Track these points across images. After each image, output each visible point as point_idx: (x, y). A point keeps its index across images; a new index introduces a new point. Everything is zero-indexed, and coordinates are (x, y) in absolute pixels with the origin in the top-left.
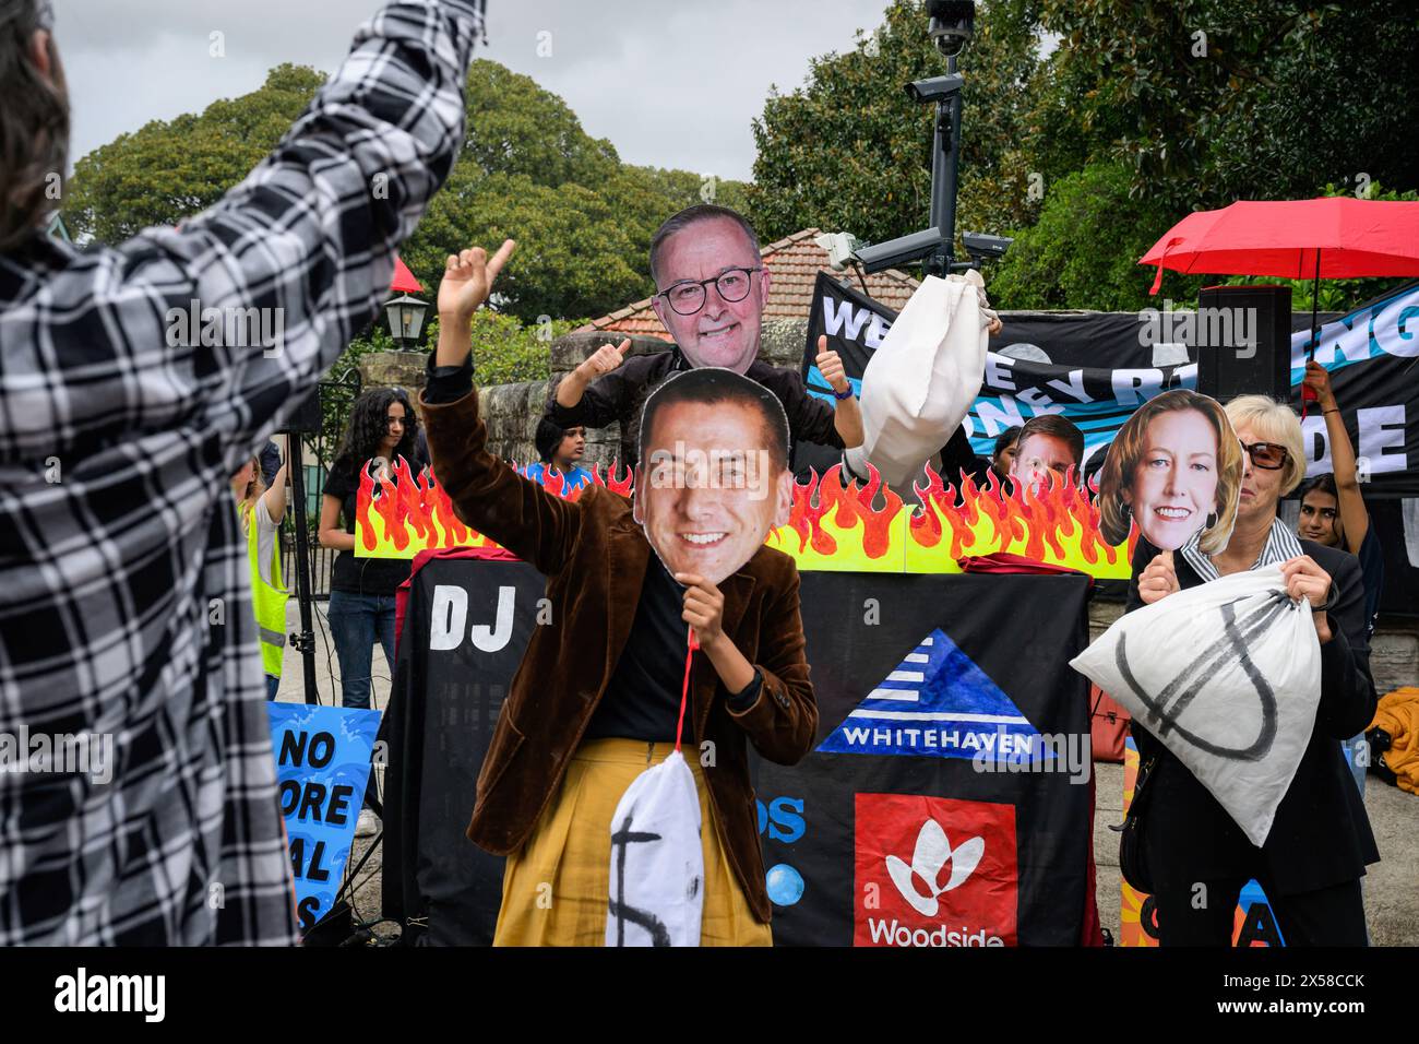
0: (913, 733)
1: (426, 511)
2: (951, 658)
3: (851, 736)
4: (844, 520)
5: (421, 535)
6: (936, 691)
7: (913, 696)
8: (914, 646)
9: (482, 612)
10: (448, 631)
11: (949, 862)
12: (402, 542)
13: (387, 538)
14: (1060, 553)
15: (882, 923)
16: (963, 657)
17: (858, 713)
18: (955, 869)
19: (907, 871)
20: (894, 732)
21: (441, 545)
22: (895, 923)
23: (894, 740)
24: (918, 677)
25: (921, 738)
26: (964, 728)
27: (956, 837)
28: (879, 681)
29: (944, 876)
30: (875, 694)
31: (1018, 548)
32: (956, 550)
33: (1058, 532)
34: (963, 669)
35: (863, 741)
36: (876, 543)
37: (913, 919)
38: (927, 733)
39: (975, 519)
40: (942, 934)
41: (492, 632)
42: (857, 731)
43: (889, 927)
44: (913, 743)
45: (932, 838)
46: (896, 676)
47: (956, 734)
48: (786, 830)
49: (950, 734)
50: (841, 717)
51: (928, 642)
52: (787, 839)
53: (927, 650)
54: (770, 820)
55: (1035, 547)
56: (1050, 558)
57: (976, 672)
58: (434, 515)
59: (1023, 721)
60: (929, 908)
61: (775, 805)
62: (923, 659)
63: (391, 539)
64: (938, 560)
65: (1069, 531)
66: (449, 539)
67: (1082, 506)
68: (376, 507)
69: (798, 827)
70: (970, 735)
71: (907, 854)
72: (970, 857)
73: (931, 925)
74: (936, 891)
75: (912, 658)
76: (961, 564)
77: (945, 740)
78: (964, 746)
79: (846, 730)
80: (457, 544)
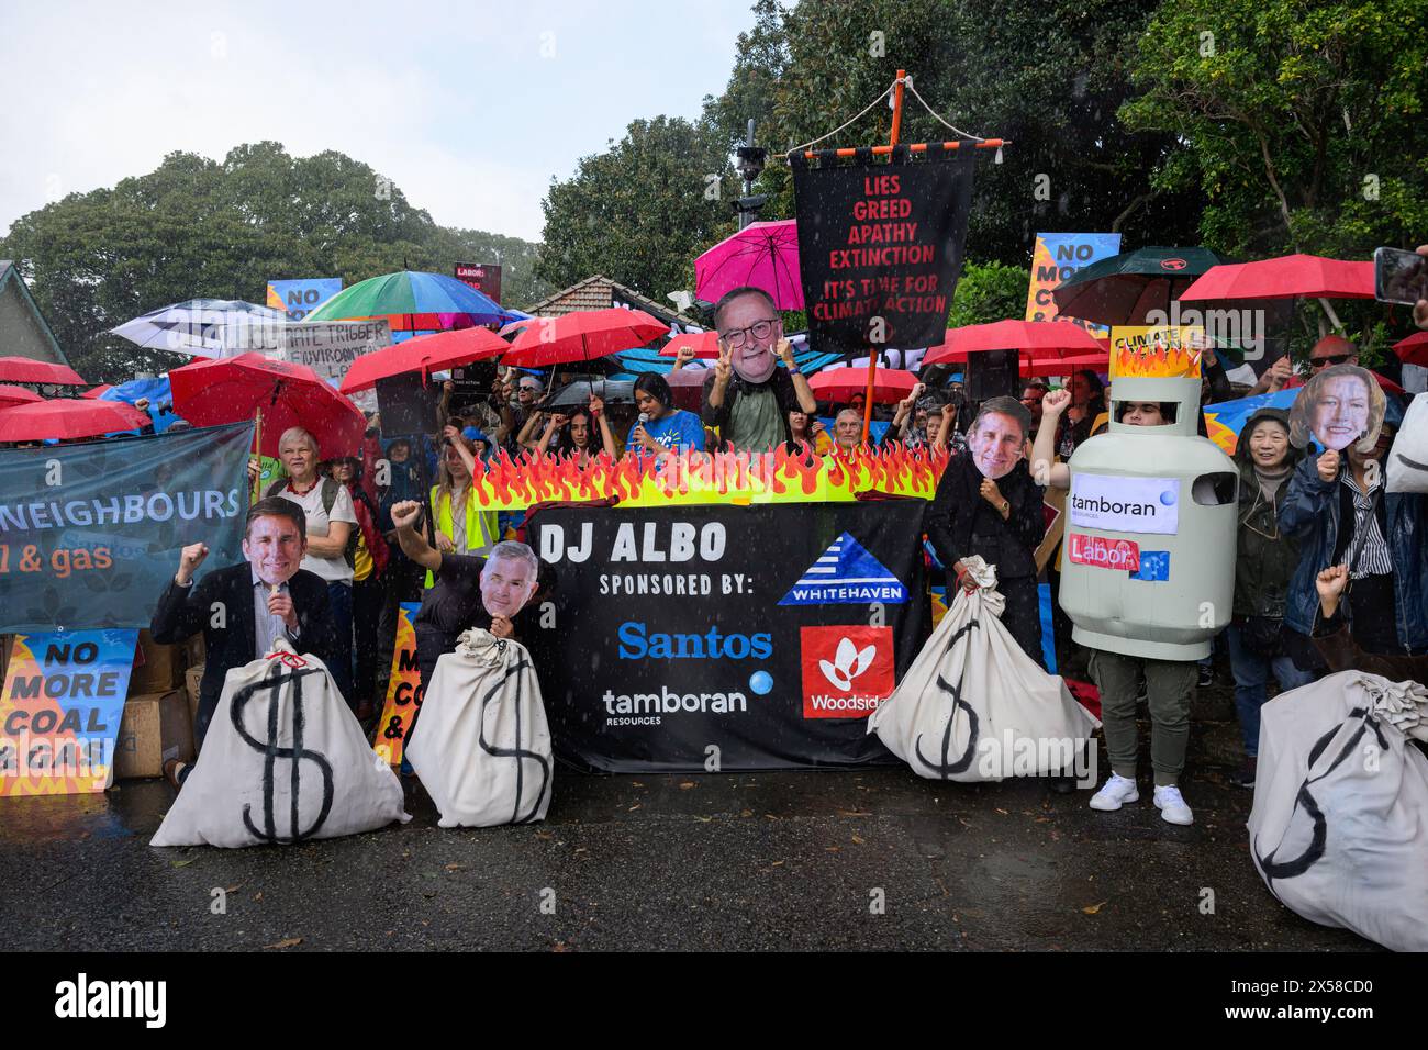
0: (833, 591)
1: (522, 480)
2: (853, 547)
3: (799, 595)
4: (790, 474)
5: (520, 494)
6: (845, 568)
7: (833, 570)
8: (832, 542)
9: (573, 539)
10: (552, 551)
11: (856, 660)
12: (507, 499)
13: (496, 497)
14: (902, 487)
15: (819, 698)
16: (860, 547)
17: (801, 582)
18: (860, 664)
19: (832, 668)
20: (822, 592)
21: (534, 501)
22: (826, 697)
23: (822, 596)
24: (835, 559)
25: (837, 594)
26: (861, 586)
27: (860, 645)
28: (813, 563)
29: (853, 669)
30: (811, 570)
31: (881, 487)
32: (851, 488)
33: (900, 475)
34: (860, 553)
35: (804, 597)
36: (809, 486)
37: (836, 693)
38: (841, 591)
39: (860, 470)
40: (854, 700)
41: (580, 550)
42: (801, 592)
43: (823, 699)
44: (833, 596)
45: (846, 650)
46: (822, 560)
47: (857, 590)
48: (762, 652)
49: (854, 590)
50: (791, 585)
51: (840, 539)
52: (762, 657)
53: (839, 544)
54: (752, 647)
55: (890, 485)
56: (897, 491)
57: (867, 555)
58: (528, 482)
59: (895, 580)
60: (846, 686)
61: (754, 638)
62: (838, 549)
63: (499, 498)
64: (843, 494)
65: (905, 475)
66: (539, 497)
67: (910, 460)
68: (488, 480)
69: (768, 649)
70: (865, 590)
71: (831, 658)
72: (868, 656)
73: (847, 696)
74: (850, 677)
75: (832, 549)
76: (857, 495)
77: (851, 594)
78: (862, 596)
79: (795, 592)
80: (544, 499)
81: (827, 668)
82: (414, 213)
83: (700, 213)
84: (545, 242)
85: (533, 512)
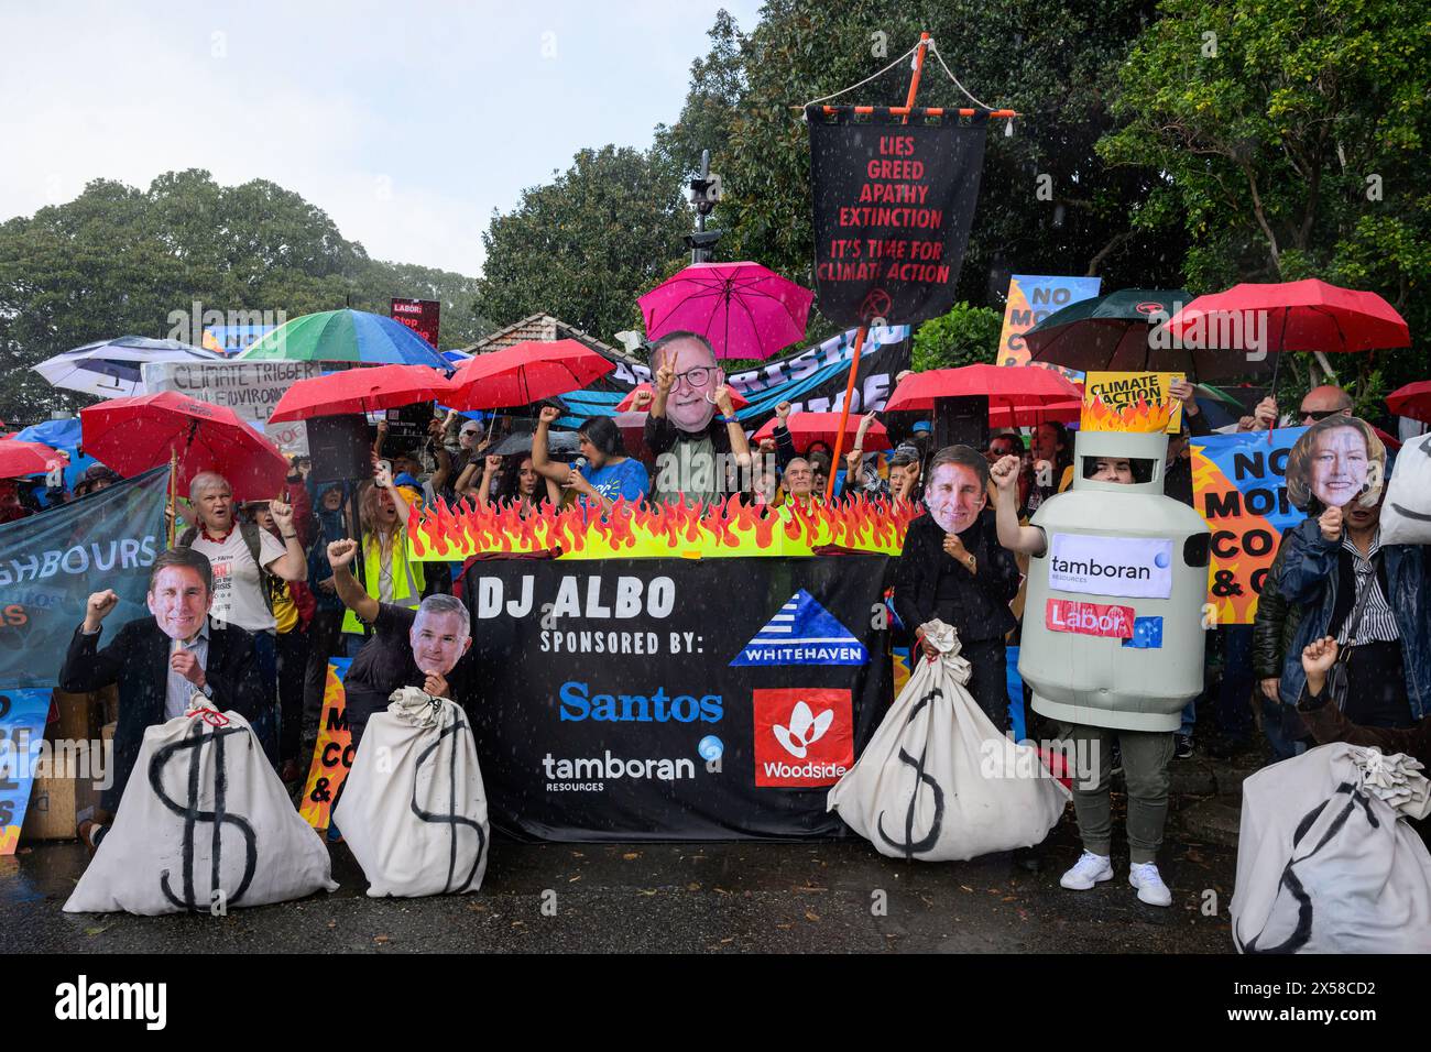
0: (788, 651)
1: (459, 530)
2: (810, 605)
3: (752, 655)
4: (743, 526)
5: (457, 545)
6: (802, 626)
7: (788, 629)
8: (788, 600)
9: (513, 592)
10: (491, 605)
11: (813, 725)
12: (443, 550)
13: (432, 548)
14: (863, 542)
15: (773, 765)
16: (817, 605)
17: (754, 642)
18: (816, 729)
19: (786, 734)
20: (776, 652)
21: (472, 552)
22: (780, 764)
23: (776, 656)
24: (791, 618)
25: (793, 654)
26: (818, 647)
27: (816, 709)
28: (767, 621)
29: (809, 734)
30: (765, 629)
31: (841, 542)
32: (809, 542)
33: (861, 529)
34: (818, 612)
35: (758, 658)
36: (764, 539)
37: (790, 760)
38: (797, 651)
39: (818, 524)
40: (809, 768)
41: (520, 605)
42: (754, 652)
43: (777, 766)
44: (788, 657)
45: (801, 713)
46: (777, 618)
47: (814, 650)
48: (712, 715)
49: (810, 651)
50: (745, 645)
51: (796, 597)
52: (713, 720)
53: (795, 602)
54: (701, 710)
55: (850, 540)
56: (858, 546)
57: (825, 613)
58: (466, 533)
59: (855, 640)
60: (801, 753)
61: (704, 701)
62: (794, 607)
63: (436, 549)
64: (800, 548)
65: (867, 529)
66: (477, 547)
67: (872, 513)
68: (423, 529)
69: (719, 712)
70: (823, 650)
71: (786, 723)
72: (825, 720)
73: (803, 763)
74: (805, 743)
75: (787, 607)
76: (814, 549)
78: (819, 657)
79: (748, 652)
80: (483, 550)
81: (781, 733)
82: (347, 246)
83: (650, 249)
84: (485, 278)
85: (470, 563)
